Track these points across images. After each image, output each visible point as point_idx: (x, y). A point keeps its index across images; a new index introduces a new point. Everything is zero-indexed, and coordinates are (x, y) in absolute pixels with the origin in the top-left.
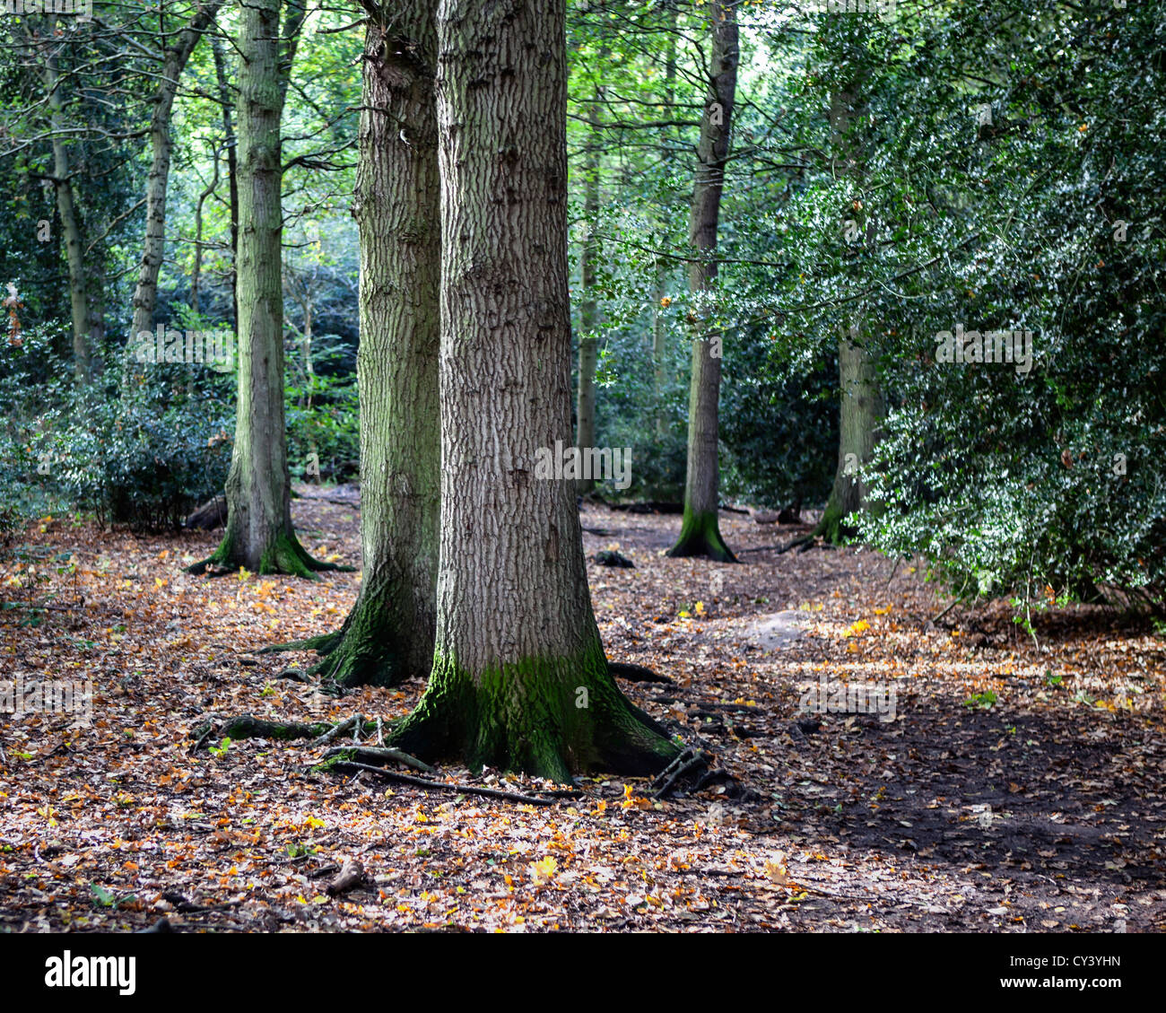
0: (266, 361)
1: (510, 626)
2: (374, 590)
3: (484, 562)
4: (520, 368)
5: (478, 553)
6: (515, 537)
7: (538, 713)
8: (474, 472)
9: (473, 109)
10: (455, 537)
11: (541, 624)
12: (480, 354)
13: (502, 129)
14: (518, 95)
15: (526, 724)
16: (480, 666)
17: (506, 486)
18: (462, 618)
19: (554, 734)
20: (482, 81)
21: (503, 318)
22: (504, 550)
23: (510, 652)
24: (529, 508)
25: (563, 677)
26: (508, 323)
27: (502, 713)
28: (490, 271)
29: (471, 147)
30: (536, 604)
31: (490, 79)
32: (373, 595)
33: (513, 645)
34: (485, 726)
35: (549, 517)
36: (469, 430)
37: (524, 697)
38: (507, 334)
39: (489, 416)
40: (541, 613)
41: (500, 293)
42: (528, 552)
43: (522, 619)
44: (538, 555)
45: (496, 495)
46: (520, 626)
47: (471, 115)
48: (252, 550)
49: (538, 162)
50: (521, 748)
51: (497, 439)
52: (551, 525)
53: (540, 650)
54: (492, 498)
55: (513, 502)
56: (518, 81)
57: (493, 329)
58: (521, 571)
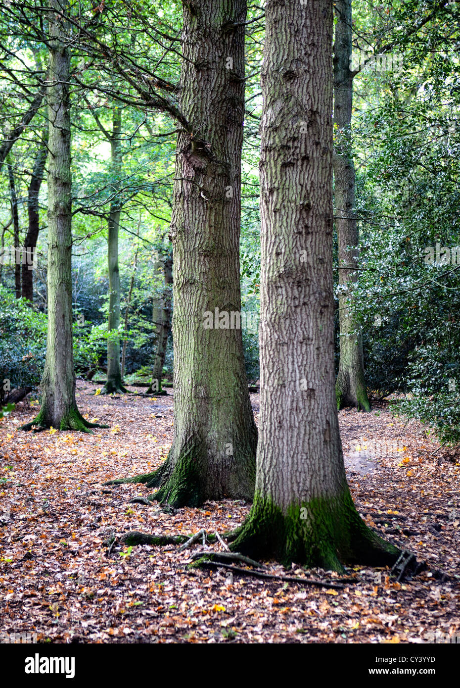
0: (64, 316)
1: (305, 480)
2: (186, 451)
3: (289, 442)
4: (311, 330)
5: (286, 438)
6: (308, 428)
7: (322, 531)
8: (283, 390)
9: (284, 179)
10: (271, 428)
11: (322, 478)
12: (288, 321)
13: (302, 190)
14: (311, 171)
15: (315, 538)
16: (287, 503)
17: (303, 398)
18: (275, 475)
19: (331, 543)
20: (290, 163)
21: (302, 300)
22: (302, 436)
23: (305, 495)
24: (316, 411)
25: (333, 509)
26: (305, 304)
27: (300, 531)
28: (294, 273)
29: (283, 201)
30: (319, 467)
31: (295, 162)
32: (185, 454)
33: (307, 491)
34: (290, 539)
35: (326, 416)
36: (280, 365)
37: (313, 522)
38: (304, 310)
39: (293, 358)
40: (322, 472)
41: (300, 286)
42: (315, 437)
43: (312, 476)
44: (320, 438)
45: (297, 403)
46: (311, 480)
47: (283, 183)
48: (55, 417)
49: (321, 211)
50: (313, 551)
51: (297, 371)
52: (327, 421)
53: (322, 493)
54: (295, 405)
55: (307, 408)
56: (311, 163)
57: (296, 307)
58: (311, 448)
